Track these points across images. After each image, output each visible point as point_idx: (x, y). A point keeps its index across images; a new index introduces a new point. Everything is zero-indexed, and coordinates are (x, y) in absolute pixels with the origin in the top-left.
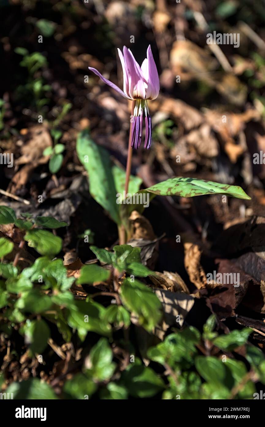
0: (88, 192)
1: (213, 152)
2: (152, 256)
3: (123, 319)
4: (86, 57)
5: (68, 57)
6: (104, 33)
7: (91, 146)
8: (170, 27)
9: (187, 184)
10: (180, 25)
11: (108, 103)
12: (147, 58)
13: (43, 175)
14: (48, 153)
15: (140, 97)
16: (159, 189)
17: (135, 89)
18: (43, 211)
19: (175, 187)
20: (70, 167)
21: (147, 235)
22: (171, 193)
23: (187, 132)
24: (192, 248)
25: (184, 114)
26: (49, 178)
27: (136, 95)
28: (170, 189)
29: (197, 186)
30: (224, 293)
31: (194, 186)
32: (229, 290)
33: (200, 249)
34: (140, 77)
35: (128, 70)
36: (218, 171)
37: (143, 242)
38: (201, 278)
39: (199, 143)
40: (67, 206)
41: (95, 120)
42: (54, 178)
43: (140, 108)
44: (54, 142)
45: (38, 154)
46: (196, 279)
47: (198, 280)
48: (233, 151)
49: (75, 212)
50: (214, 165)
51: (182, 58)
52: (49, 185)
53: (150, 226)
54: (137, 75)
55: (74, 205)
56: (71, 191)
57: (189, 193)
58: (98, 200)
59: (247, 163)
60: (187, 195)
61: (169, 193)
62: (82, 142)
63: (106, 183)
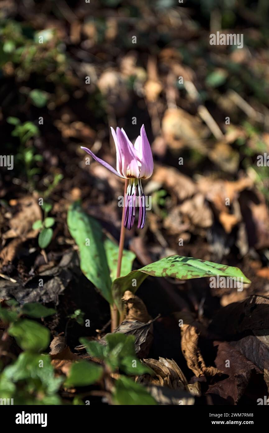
0: (79, 267)
1: (208, 222)
2: (147, 340)
4: (78, 125)
5: (60, 125)
6: (97, 102)
7: (82, 219)
8: (162, 96)
9: (182, 264)
10: (172, 94)
11: (100, 171)
12: (140, 135)
13: (32, 250)
14: (37, 226)
15: (133, 176)
16: (154, 269)
17: (128, 168)
18: (31, 289)
19: (170, 268)
20: (60, 240)
21: (141, 316)
22: (167, 274)
23: (180, 202)
24: (189, 329)
25: (178, 183)
26: (38, 253)
27: (129, 174)
28: (165, 270)
29: (194, 267)
30: (225, 381)
31: (191, 267)
32: (230, 377)
33: (197, 332)
34: (134, 157)
35: (122, 150)
36: (213, 242)
37: (137, 324)
38: (199, 364)
39: (193, 213)
40: (56, 284)
41: (87, 189)
42: (43, 253)
43: (134, 187)
44: (44, 215)
45: (27, 228)
46: (194, 365)
47: (196, 366)
48: (228, 221)
49: (64, 291)
50: (209, 236)
51: (174, 126)
52: (38, 261)
53: (144, 306)
54: (130, 155)
55: (64, 283)
56: (60, 267)
57: (185, 275)
58: (89, 277)
59: (242, 233)
60: (183, 277)
61: (164, 275)
62: (73, 215)
63: (98, 259)
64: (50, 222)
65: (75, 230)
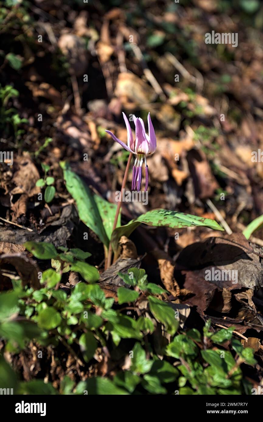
0: (78, 217)
3: (149, 327)
4: (44, 86)
5: (31, 86)
7: (75, 177)
8: (113, 58)
9: (173, 217)
10: (121, 57)
11: (73, 132)
13: (37, 204)
14: (40, 184)
15: (143, 153)
16: (151, 221)
17: (140, 147)
18: (45, 237)
19: (164, 220)
21: (132, 254)
22: (162, 225)
24: (166, 263)
26: (42, 206)
27: (140, 151)
28: (160, 221)
29: (181, 219)
30: (193, 298)
31: (179, 219)
32: (196, 295)
33: (172, 265)
36: (168, 194)
37: (132, 261)
38: (175, 288)
39: (152, 170)
40: (63, 232)
42: (46, 206)
45: (30, 186)
46: (171, 288)
47: (173, 289)
48: (179, 175)
49: (70, 237)
50: (166, 188)
51: (126, 88)
52: (43, 213)
53: (135, 247)
54: (143, 137)
55: (69, 230)
56: (66, 218)
58: (88, 225)
59: (190, 185)
60: (175, 226)
61: (160, 225)
62: (68, 175)
63: (93, 210)
64: (50, 180)
65: (71, 187)
